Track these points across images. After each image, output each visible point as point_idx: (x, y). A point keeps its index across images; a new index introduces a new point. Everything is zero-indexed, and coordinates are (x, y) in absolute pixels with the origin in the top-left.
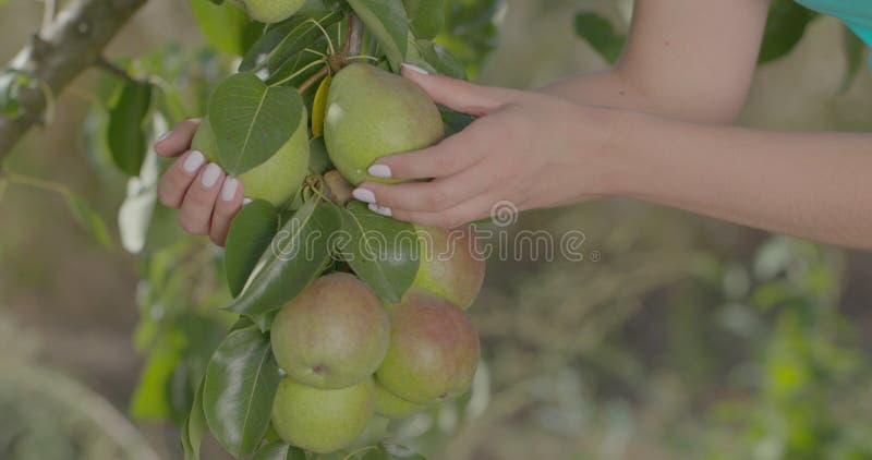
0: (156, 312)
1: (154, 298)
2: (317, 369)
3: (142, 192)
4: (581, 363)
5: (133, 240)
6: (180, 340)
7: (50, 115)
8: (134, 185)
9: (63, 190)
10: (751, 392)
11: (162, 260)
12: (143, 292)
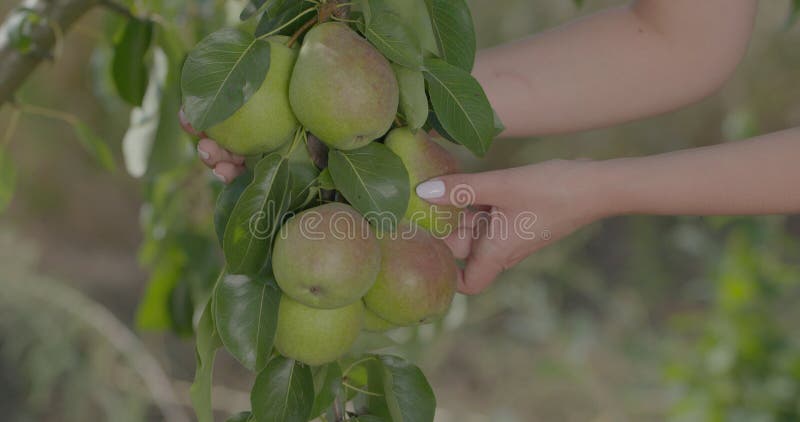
0: (159, 231)
1: (157, 219)
2: (314, 290)
3: (145, 121)
4: (548, 279)
5: (136, 164)
6: (179, 257)
7: (59, 50)
8: (137, 115)
9: (71, 119)
10: (704, 306)
11: (164, 183)
12: (146, 214)
